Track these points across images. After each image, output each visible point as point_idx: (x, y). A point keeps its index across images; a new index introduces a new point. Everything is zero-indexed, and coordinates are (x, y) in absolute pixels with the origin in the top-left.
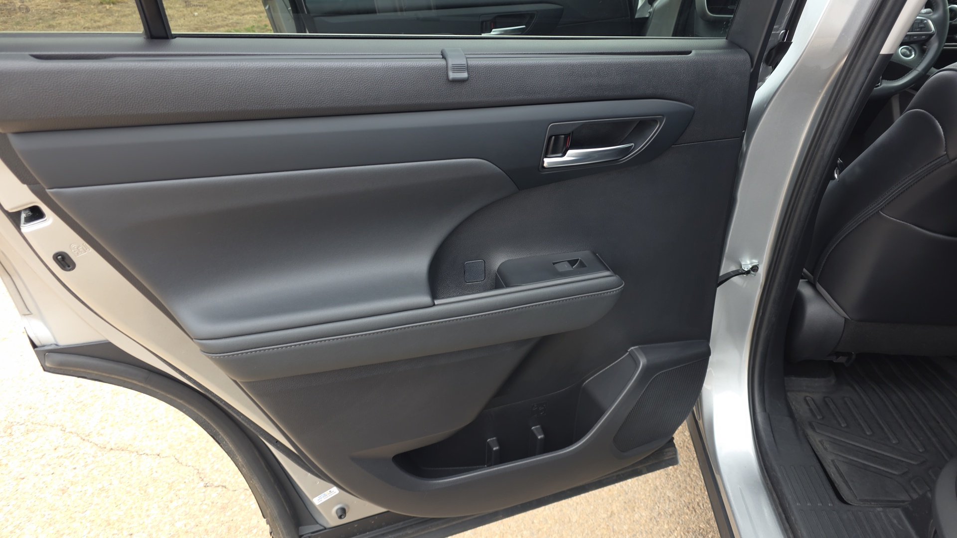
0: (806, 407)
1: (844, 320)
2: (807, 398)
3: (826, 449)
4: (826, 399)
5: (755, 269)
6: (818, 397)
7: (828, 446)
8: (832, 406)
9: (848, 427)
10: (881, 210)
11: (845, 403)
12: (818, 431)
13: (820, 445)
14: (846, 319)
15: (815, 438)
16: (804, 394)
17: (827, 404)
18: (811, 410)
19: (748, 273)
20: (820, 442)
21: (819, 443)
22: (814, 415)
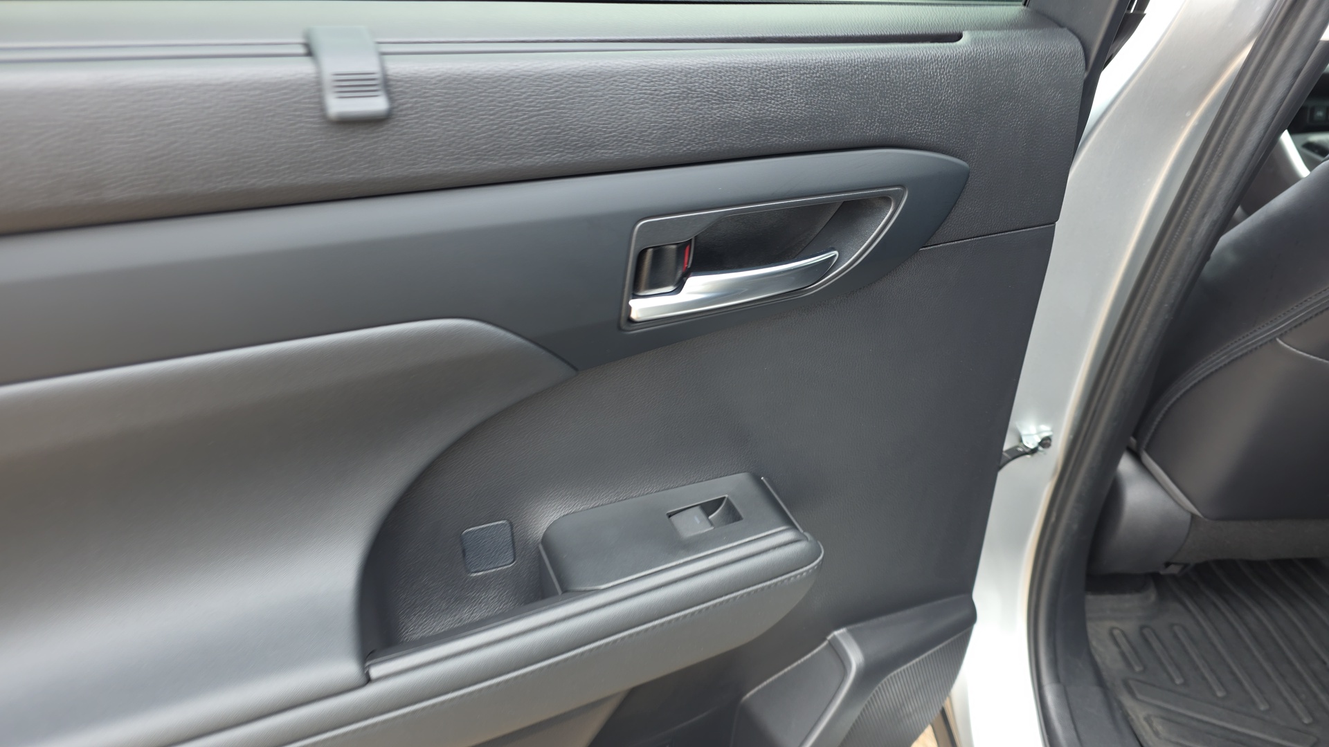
0: (1114, 649)
1: (1189, 517)
2: (1116, 632)
3: (1156, 733)
4: (1146, 631)
5: (1045, 443)
6: (1130, 627)
7: (1160, 728)
8: (1156, 644)
9: (1185, 684)
10: (1281, 337)
11: (1176, 636)
12: (1139, 696)
13: (1147, 728)
14: (1193, 516)
15: (1138, 712)
16: (1108, 624)
17: (1146, 640)
18: (1123, 654)
19: (1034, 451)
20: (1147, 719)
21: (1144, 723)
22: (1129, 664)
